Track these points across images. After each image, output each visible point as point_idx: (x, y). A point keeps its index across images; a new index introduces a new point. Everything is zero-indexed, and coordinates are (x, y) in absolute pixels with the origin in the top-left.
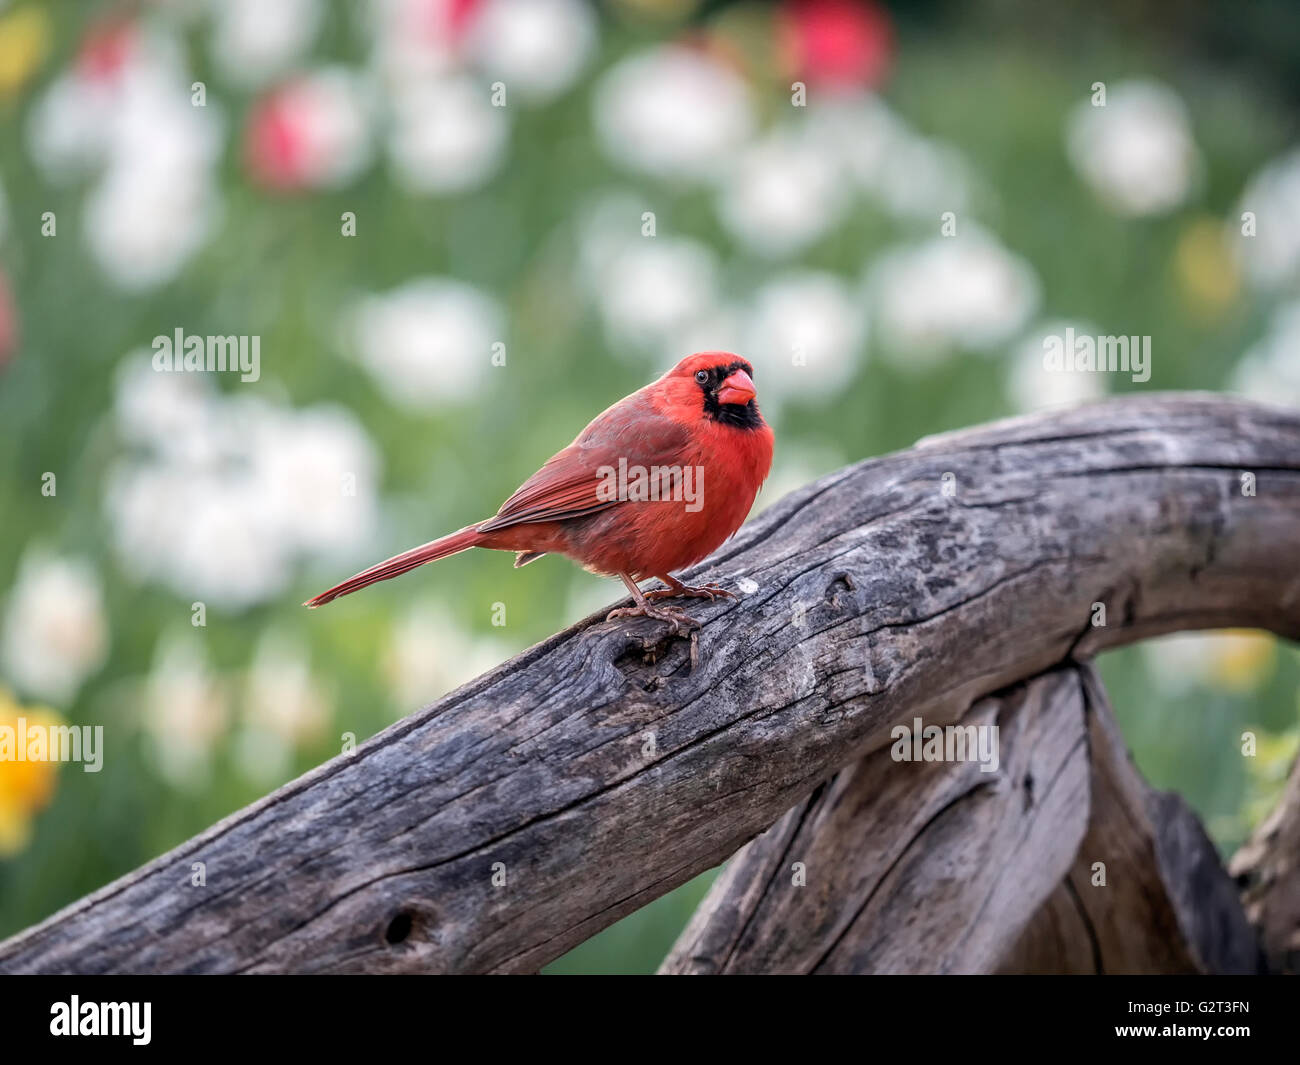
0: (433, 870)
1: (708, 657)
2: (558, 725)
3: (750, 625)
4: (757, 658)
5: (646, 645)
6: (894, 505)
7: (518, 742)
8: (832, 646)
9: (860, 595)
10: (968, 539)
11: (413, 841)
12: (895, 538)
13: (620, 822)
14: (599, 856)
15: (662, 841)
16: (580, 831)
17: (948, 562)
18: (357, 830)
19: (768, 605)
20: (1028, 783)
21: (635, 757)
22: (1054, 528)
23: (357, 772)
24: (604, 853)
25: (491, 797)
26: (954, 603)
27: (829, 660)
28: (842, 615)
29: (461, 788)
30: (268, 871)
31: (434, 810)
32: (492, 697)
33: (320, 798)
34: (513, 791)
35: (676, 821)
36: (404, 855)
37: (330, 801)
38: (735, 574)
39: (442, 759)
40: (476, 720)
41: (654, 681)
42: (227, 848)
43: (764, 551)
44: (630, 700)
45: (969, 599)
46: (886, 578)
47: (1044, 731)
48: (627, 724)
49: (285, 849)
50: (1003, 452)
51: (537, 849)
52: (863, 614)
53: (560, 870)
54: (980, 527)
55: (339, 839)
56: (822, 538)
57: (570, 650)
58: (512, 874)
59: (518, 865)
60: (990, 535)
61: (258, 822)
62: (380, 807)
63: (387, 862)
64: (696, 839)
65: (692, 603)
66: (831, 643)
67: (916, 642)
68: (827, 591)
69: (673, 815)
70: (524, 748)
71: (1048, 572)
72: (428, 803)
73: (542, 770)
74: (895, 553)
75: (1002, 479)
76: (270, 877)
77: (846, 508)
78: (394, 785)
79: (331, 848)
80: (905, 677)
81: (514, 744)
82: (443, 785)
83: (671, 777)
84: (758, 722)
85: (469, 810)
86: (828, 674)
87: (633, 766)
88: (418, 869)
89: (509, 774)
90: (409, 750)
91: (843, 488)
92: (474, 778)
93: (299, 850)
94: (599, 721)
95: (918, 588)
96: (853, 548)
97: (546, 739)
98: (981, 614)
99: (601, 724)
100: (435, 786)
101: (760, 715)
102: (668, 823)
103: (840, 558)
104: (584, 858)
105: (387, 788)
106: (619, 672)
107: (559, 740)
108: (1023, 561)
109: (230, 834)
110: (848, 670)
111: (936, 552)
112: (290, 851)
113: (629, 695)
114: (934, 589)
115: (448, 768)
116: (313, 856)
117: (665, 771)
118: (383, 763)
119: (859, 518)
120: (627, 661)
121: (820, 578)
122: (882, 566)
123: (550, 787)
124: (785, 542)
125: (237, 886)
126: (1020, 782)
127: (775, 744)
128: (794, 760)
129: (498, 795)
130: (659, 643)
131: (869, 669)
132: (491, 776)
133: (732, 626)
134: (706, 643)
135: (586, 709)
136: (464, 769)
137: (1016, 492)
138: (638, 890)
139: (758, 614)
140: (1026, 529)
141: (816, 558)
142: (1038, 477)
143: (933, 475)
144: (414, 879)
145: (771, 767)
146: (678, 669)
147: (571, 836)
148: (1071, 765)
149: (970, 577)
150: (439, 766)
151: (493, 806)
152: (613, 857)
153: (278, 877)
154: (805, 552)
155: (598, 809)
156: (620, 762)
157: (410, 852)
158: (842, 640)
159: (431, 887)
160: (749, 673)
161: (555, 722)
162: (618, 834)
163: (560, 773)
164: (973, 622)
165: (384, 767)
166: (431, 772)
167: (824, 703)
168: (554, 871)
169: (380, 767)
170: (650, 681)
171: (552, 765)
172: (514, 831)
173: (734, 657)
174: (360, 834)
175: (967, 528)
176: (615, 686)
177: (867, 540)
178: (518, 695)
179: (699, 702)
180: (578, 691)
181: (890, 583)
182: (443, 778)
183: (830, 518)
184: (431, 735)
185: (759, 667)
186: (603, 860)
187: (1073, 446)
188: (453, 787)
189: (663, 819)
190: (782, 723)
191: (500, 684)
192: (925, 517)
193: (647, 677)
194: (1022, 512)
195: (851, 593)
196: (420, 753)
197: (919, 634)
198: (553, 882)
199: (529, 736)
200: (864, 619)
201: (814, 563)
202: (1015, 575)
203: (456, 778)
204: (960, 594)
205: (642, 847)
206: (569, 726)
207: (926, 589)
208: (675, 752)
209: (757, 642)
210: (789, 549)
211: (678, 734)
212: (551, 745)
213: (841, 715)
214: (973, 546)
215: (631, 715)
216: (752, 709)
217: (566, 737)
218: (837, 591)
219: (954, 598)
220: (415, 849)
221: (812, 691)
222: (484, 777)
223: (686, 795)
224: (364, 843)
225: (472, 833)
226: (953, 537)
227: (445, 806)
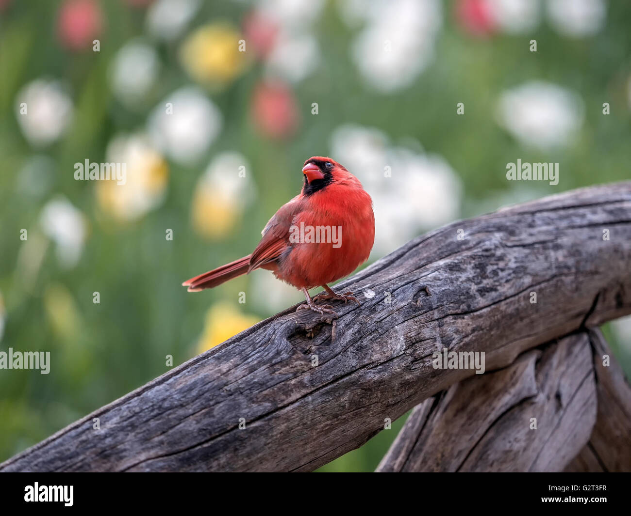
0: (175, 456)
1: (341, 334)
2: (252, 374)
3: (368, 316)
4: (370, 334)
5: (307, 328)
6: (464, 247)
7: (229, 383)
8: (416, 327)
9: (433, 299)
10: (506, 265)
11: (164, 440)
12: (459, 265)
13: (287, 427)
14: (276, 446)
15: (315, 437)
16: (264, 432)
17: (493, 278)
18: (133, 434)
19: (379, 305)
20: (558, 396)
21: (296, 391)
22: (565, 257)
23: (138, 401)
24: (279, 444)
25: (211, 415)
26: (497, 300)
27: (413, 335)
28: (422, 309)
29: (194, 410)
30: (81, 457)
31: (177, 422)
32: (218, 358)
33: (115, 416)
34: (224, 411)
35: (322, 425)
36: (159, 447)
37: (121, 417)
38: (364, 287)
39: (185, 394)
40: (207, 371)
41: (309, 348)
42: (61, 444)
43: (384, 274)
44: (295, 359)
45: (506, 298)
46: (451, 288)
47: (568, 367)
48: (291, 373)
49: (92, 445)
50: (538, 215)
51: (237, 443)
52: (435, 309)
53: (252, 455)
54: (515, 258)
55: (123, 439)
56: (417, 266)
57: (264, 331)
58: (223, 457)
59: (225, 452)
60: (522, 262)
61: (80, 429)
62: (148, 421)
63: (149, 452)
64: (336, 435)
65: (336, 304)
66: (415, 325)
67: (471, 323)
68: (414, 296)
69: (320, 422)
70: (231, 387)
71: (562, 281)
72: (175, 418)
73: (241, 399)
74: (458, 274)
75: (534, 231)
76: (82, 460)
77: (435, 249)
78: (157, 409)
79: (118, 444)
80: (464, 342)
81: (226, 385)
82: (184, 408)
83: (317, 402)
84: (370, 370)
85: (198, 422)
86: (412, 343)
87: (295, 396)
88: (166, 455)
89: (222, 402)
90: (168, 389)
91: (438, 237)
92: (202, 404)
93: (100, 445)
94: (276, 371)
95: (471, 293)
96: (433, 272)
97: (244, 381)
98: (517, 306)
99: (277, 373)
100: (180, 409)
101: (371, 366)
102: (317, 427)
103: (424, 277)
104: (266, 447)
105: (152, 411)
106: (289, 344)
107: (252, 382)
108: (544, 276)
109: (64, 437)
110: (425, 340)
111: (485, 273)
112: (95, 446)
113: (294, 357)
114: (483, 293)
115: (188, 398)
116: (107, 448)
117: (313, 398)
118: (153, 396)
119: (441, 255)
120: (297, 337)
121: (411, 289)
122: (449, 281)
123: (246, 408)
124: (397, 268)
125: (64, 466)
126: (552, 396)
127: (381, 382)
128: (394, 390)
129: (215, 413)
130: (315, 327)
131: (439, 339)
132: (212, 403)
133: (357, 316)
134: (341, 327)
135: (269, 364)
136: (197, 399)
137: (542, 238)
138: (303, 464)
139: (373, 310)
140: (546, 258)
141: (410, 278)
142: (557, 229)
143: (490, 229)
144: (164, 461)
145: (379, 395)
146: (325, 341)
147: (258, 435)
148: (584, 385)
149: (508, 286)
150: (183, 397)
151: (212, 420)
152: (284, 446)
153: (87, 461)
154: (406, 274)
155: (274, 420)
156: (287, 394)
157: (162, 446)
158: (422, 323)
159: (174, 465)
160: (365, 343)
161: (251, 372)
162: (286, 433)
163: (252, 400)
164: (510, 310)
165: (153, 398)
166: (178, 401)
167: (410, 359)
168: (249, 455)
169: (151, 398)
170: (308, 348)
171: (247, 396)
172: (224, 433)
173: (357, 334)
174: (135, 436)
175: (507, 259)
176: (286, 352)
177: (442, 267)
178: (232, 357)
179: (334, 359)
180: (265, 355)
181: (453, 291)
182: (185, 404)
183: (425, 255)
184: (182, 380)
185: (371, 339)
186: (279, 448)
187: (581, 211)
188: (190, 409)
189: (314, 425)
190: (385, 370)
191: (223, 351)
192: (480, 254)
193: (307, 346)
194: (545, 248)
195: (428, 297)
196: (174, 390)
197: (472, 318)
198: (248, 461)
199: (235, 380)
200: (436, 312)
201: (409, 280)
202: (539, 283)
203: (192, 404)
204: (500, 295)
205: (302, 440)
206: (258, 374)
207: (477, 293)
208: (320, 387)
209: (371, 325)
210: (397, 273)
211: (321, 378)
212: (247, 385)
213: (422, 365)
214: (509, 269)
215: (295, 367)
216: (366, 363)
217: (256, 380)
218: (420, 297)
219: (496, 298)
220: (165, 444)
221: (403, 352)
222: (208, 403)
223: (327, 411)
224: (136, 441)
225: (199, 435)
226: (497, 264)
227: (185, 420)
